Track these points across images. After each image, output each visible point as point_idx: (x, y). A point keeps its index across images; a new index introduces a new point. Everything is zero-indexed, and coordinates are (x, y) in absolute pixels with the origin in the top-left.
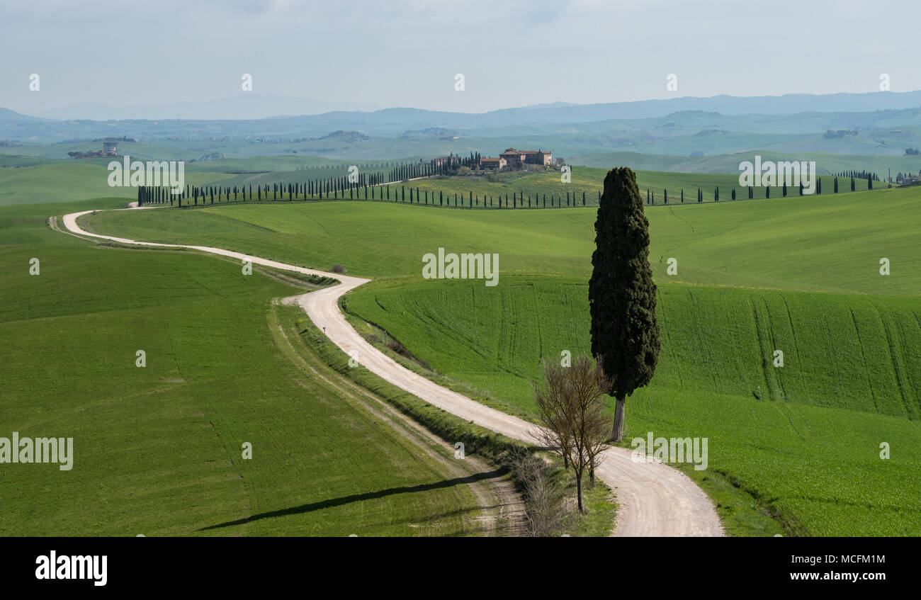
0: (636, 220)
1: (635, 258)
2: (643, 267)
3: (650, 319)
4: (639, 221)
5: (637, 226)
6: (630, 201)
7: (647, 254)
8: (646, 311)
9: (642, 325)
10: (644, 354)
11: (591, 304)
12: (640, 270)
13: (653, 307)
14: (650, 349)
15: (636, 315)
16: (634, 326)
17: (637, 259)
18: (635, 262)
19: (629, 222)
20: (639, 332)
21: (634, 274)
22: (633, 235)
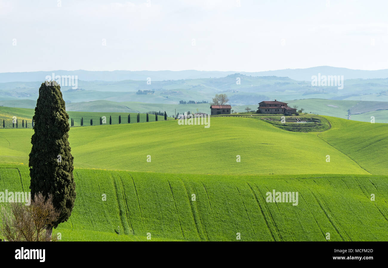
0: (61, 114)
1: (60, 139)
2: (65, 145)
3: (69, 178)
4: (62, 115)
5: (62, 119)
6: (56, 102)
7: (67, 136)
8: (67, 173)
9: (64, 182)
10: (65, 201)
11: (31, 170)
12: (63, 147)
13: (72, 171)
14: (69, 198)
15: (60, 175)
16: (59, 183)
17: (61, 140)
18: (60, 141)
19: (56, 116)
20: (63, 187)
21: (59, 150)
22: (59, 124)
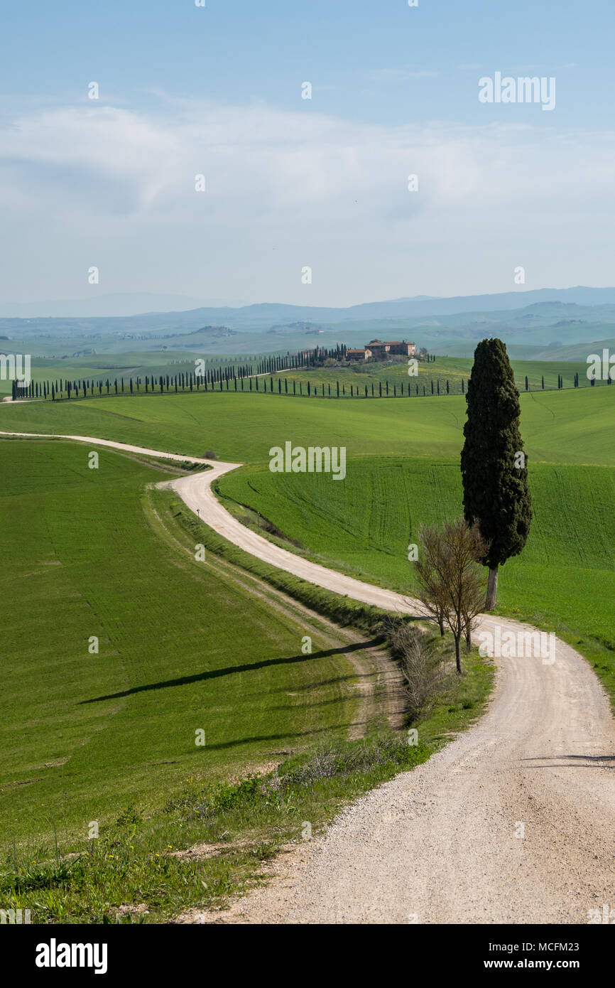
0: (507, 390)
1: (506, 428)
2: (514, 438)
3: (521, 489)
4: (509, 391)
5: (508, 397)
6: (500, 372)
7: (518, 424)
8: (517, 481)
9: (514, 494)
10: (516, 524)
11: (463, 475)
12: (512, 440)
13: (525, 477)
14: (522, 519)
15: (508, 484)
16: (506, 495)
17: (508, 429)
18: (507, 432)
19: (500, 393)
20: (512, 502)
21: (505, 444)
22: (503, 406)
